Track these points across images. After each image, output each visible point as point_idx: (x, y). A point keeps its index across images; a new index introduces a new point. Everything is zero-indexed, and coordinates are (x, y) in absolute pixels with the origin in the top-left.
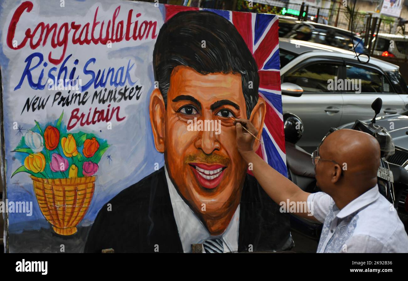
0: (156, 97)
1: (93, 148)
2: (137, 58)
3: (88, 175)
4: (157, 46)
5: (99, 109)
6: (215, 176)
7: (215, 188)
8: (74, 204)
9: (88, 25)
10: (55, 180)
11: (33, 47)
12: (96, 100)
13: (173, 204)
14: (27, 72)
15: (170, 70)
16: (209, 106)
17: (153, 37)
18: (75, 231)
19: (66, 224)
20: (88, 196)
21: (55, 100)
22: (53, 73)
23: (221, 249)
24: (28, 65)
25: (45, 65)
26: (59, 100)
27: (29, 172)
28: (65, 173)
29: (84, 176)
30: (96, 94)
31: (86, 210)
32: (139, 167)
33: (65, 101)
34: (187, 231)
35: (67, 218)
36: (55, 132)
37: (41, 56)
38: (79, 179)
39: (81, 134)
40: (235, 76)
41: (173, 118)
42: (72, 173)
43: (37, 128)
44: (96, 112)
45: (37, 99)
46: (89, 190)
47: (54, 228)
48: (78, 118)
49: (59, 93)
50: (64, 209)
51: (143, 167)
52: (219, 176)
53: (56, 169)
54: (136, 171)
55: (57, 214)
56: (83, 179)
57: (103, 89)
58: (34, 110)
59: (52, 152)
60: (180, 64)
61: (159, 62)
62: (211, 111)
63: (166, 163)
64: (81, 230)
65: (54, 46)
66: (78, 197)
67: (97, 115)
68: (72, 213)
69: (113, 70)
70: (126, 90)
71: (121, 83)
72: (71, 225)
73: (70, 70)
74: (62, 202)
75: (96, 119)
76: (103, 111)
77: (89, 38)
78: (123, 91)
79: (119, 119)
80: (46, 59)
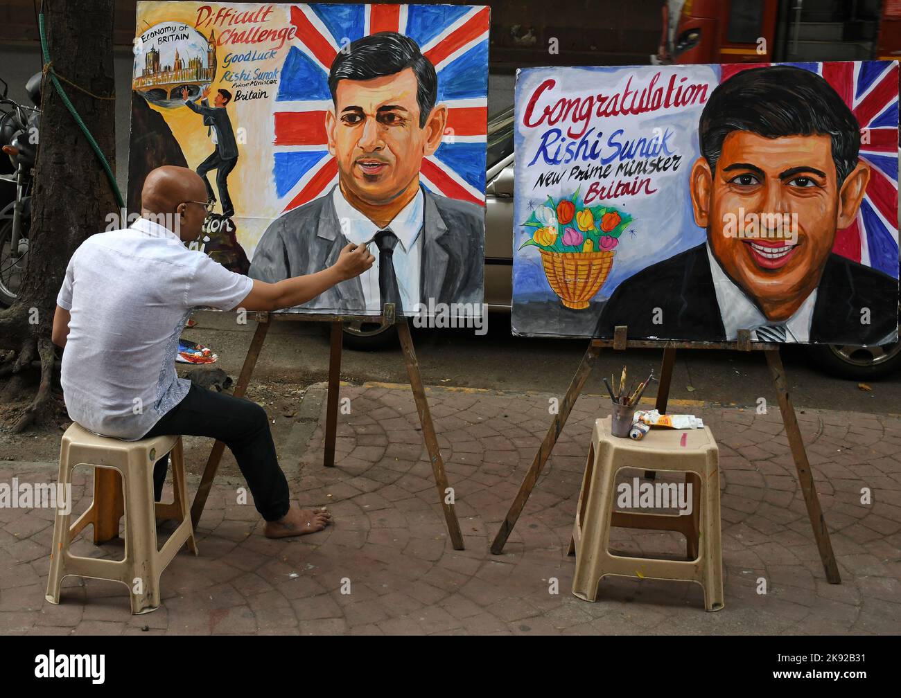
0: (700, 166)
1: (613, 223)
2: (678, 126)
3: (605, 250)
5: (624, 182)
6: (780, 255)
7: (779, 268)
8: (588, 278)
9: (617, 96)
10: (567, 254)
11: (551, 123)
12: (621, 173)
13: (716, 284)
14: (543, 148)
15: (722, 137)
16: (778, 174)
17: (702, 101)
18: (587, 305)
19: (576, 297)
20: (604, 271)
21: (571, 174)
22: (571, 147)
23: (782, 337)
24: (544, 142)
25: (563, 140)
26: (577, 174)
27: (538, 245)
28: (578, 247)
29: (600, 250)
30: (621, 167)
31: (600, 285)
32: (672, 243)
33: (584, 175)
34: (734, 314)
35: (578, 292)
36: (570, 206)
37: (559, 132)
38: (595, 253)
39: (599, 208)
40: (819, 138)
41: (721, 188)
42: (587, 247)
43: (550, 203)
44: (619, 185)
45: (553, 173)
46: (605, 266)
47: (563, 301)
48: (597, 192)
49: (577, 168)
50: (575, 283)
51: (678, 243)
52: (788, 254)
53: (569, 243)
54: (667, 247)
55: (567, 288)
56: (600, 254)
57: (631, 160)
58: (547, 184)
59: (565, 226)
60: (736, 129)
61: (708, 129)
62: (779, 180)
63: (710, 239)
64: (594, 305)
65: (575, 120)
66: (592, 272)
67: (621, 188)
68: (585, 287)
69: (645, 140)
70: (660, 161)
71: (654, 154)
72: (583, 299)
73: (591, 145)
74: (574, 276)
75: (619, 192)
76: (628, 184)
77: (618, 108)
78: (656, 162)
79: (648, 192)
80: (564, 134)
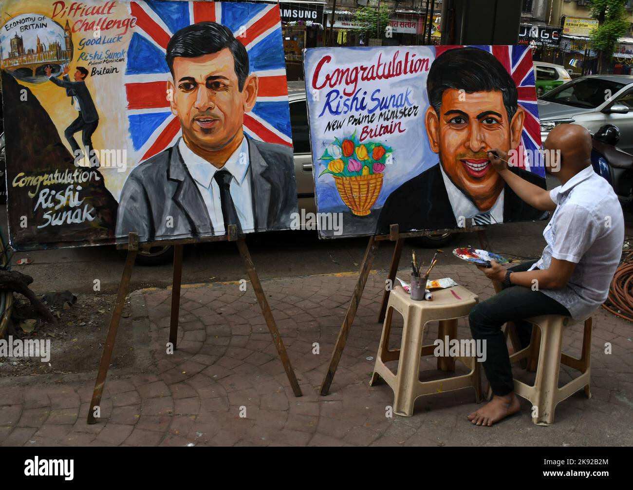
0: (430, 113)
1: (380, 153)
2: (414, 86)
3: (377, 173)
4: (429, 76)
5: (385, 125)
6: (482, 168)
7: (483, 177)
8: (368, 193)
9: (373, 67)
10: (352, 178)
11: (331, 86)
12: (382, 119)
13: (448, 190)
14: (328, 104)
15: (442, 92)
16: (476, 116)
17: (426, 69)
18: (369, 212)
19: (361, 208)
20: (378, 187)
21: (349, 121)
22: (347, 103)
23: (489, 221)
24: (328, 99)
25: (341, 97)
26: (353, 121)
27: (332, 173)
28: (359, 172)
29: (374, 173)
30: (381, 115)
31: (377, 198)
32: (419, 165)
33: (358, 122)
34: (460, 209)
35: (362, 204)
36: (350, 143)
37: (337, 92)
38: (371, 176)
39: (370, 144)
40: (495, 93)
41: (445, 127)
42: (365, 172)
43: (336, 142)
44: (382, 127)
45: (336, 121)
46: (378, 184)
47: (353, 211)
48: (368, 133)
49: (353, 117)
50: (359, 198)
51: (422, 164)
52: (486, 168)
53: (353, 170)
54: (416, 168)
55: (355, 202)
56: (374, 176)
57: (387, 110)
58: (333, 129)
59: (349, 158)
60: (449, 88)
61: (432, 88)
62: (477, 120)
63: (441, 161)
64: (374, 212)
65: (347, 83)
66: (370, 188)
67: (383, 129)
68: (366, 200)
69: (394, 96)
70: (405, 110)
71: (401, 105)
72: (366, 208)
73: (360, 100)
74: (358, 193)
75: (382, 132)
76: (387, 126)
77: (375, 75)
78: (403, 111)
79: (400, 131)
80: (341, 93)
